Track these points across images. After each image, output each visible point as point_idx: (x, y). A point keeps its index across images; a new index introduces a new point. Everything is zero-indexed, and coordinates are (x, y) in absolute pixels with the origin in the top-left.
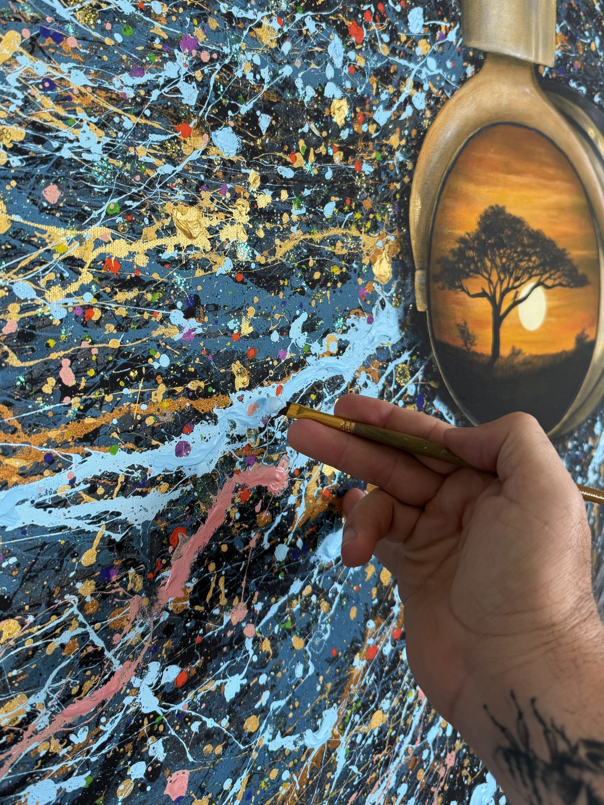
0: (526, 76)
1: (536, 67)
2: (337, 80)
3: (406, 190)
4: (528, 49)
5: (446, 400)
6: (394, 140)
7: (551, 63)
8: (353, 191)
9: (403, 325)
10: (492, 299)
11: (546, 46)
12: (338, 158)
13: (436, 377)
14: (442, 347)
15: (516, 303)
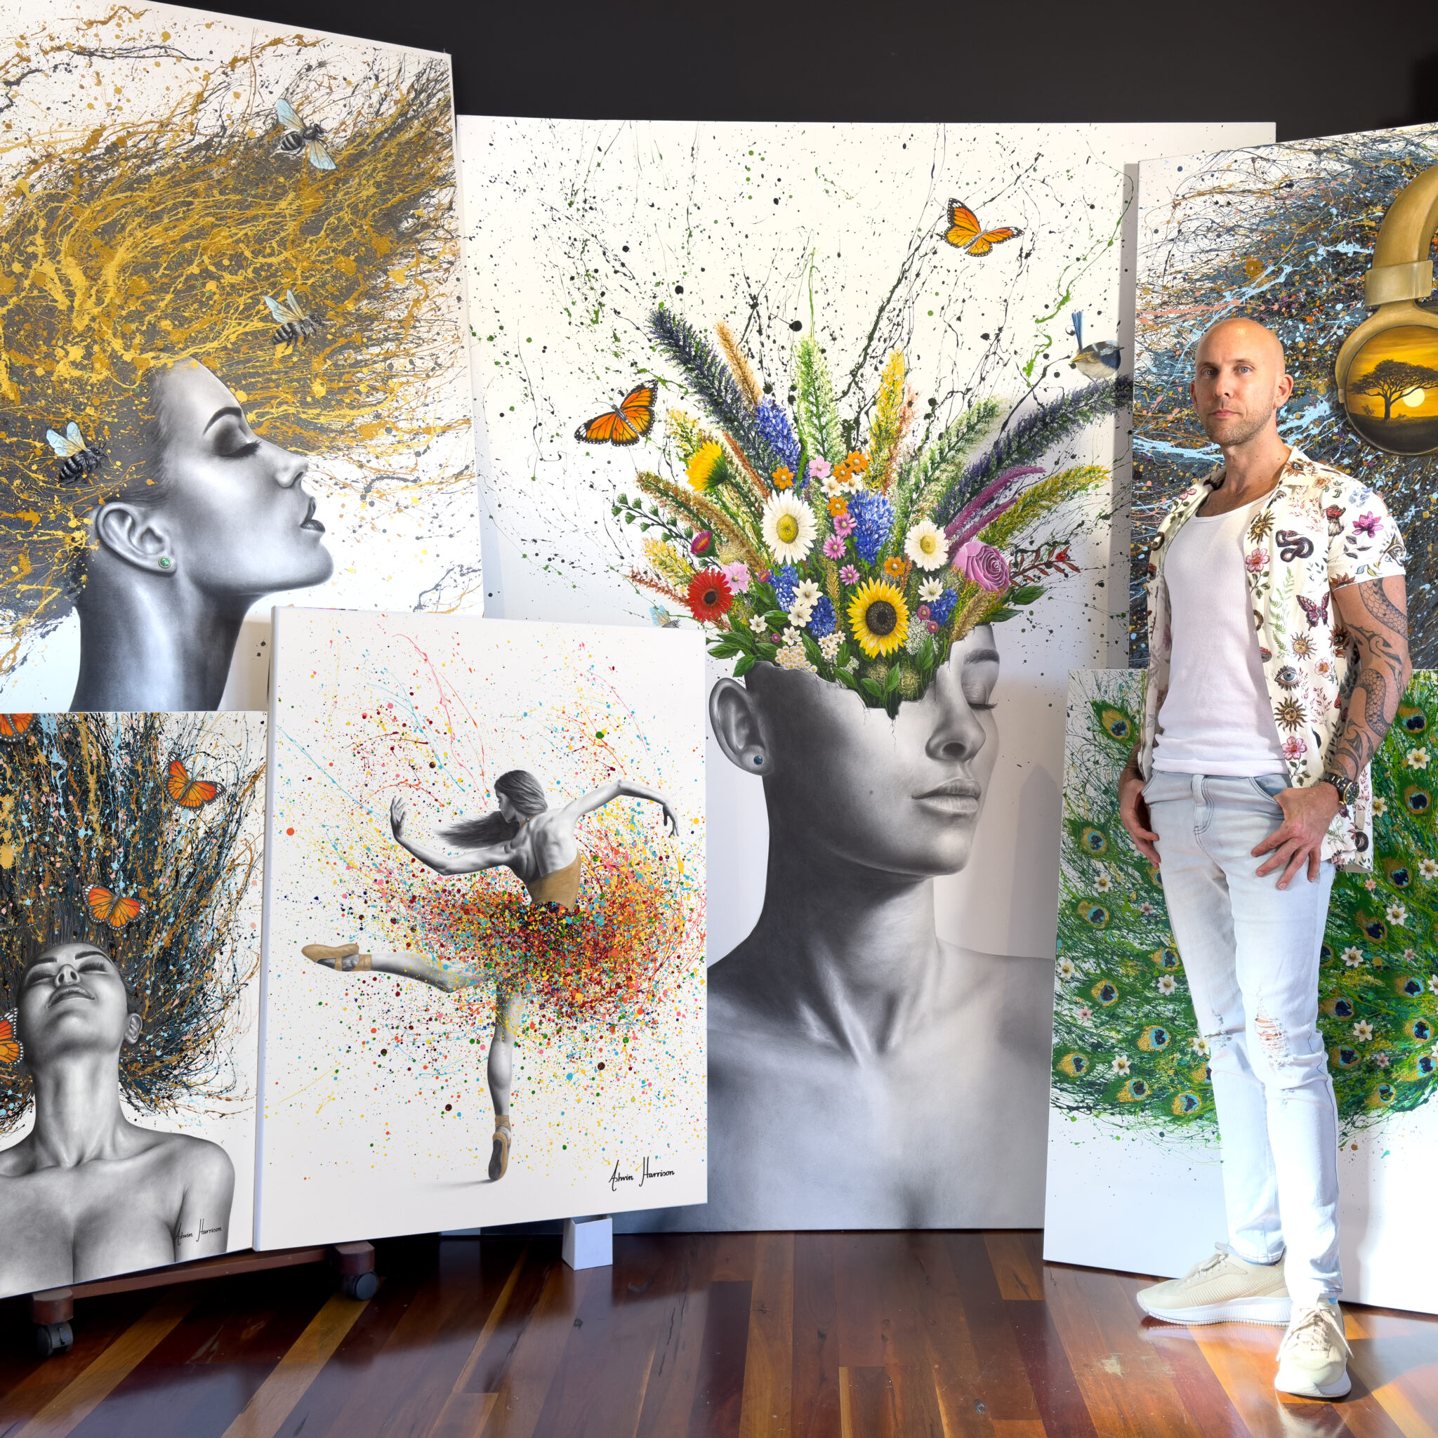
0: (1410, 305)
1: (1416, 301)
2: (1301, 336)
3: (1334, 364)
4: (1410, 292)
5: (1355, 434)
6: (1327, 348)
7: (1429, 294)
8: (1307, 367)
9: (1331, 408)
10: (1384, 396)
11: (1424, 288)
12: (1301, 358)
13: (1350, 426)
14: (1354, 416)
15: (1401, 396)
